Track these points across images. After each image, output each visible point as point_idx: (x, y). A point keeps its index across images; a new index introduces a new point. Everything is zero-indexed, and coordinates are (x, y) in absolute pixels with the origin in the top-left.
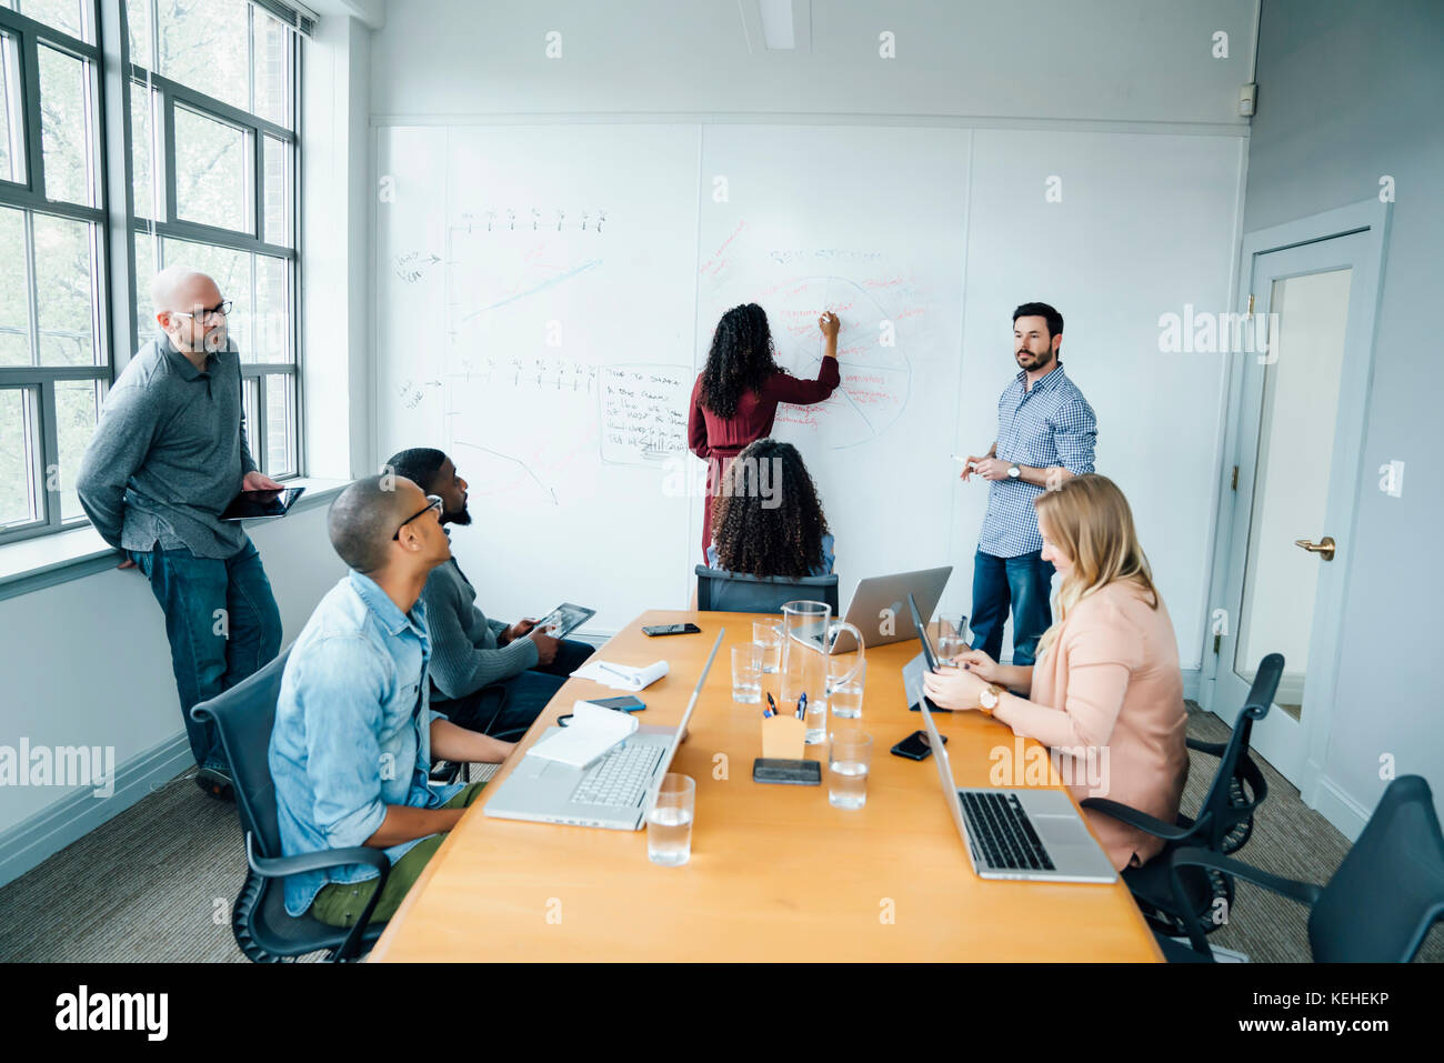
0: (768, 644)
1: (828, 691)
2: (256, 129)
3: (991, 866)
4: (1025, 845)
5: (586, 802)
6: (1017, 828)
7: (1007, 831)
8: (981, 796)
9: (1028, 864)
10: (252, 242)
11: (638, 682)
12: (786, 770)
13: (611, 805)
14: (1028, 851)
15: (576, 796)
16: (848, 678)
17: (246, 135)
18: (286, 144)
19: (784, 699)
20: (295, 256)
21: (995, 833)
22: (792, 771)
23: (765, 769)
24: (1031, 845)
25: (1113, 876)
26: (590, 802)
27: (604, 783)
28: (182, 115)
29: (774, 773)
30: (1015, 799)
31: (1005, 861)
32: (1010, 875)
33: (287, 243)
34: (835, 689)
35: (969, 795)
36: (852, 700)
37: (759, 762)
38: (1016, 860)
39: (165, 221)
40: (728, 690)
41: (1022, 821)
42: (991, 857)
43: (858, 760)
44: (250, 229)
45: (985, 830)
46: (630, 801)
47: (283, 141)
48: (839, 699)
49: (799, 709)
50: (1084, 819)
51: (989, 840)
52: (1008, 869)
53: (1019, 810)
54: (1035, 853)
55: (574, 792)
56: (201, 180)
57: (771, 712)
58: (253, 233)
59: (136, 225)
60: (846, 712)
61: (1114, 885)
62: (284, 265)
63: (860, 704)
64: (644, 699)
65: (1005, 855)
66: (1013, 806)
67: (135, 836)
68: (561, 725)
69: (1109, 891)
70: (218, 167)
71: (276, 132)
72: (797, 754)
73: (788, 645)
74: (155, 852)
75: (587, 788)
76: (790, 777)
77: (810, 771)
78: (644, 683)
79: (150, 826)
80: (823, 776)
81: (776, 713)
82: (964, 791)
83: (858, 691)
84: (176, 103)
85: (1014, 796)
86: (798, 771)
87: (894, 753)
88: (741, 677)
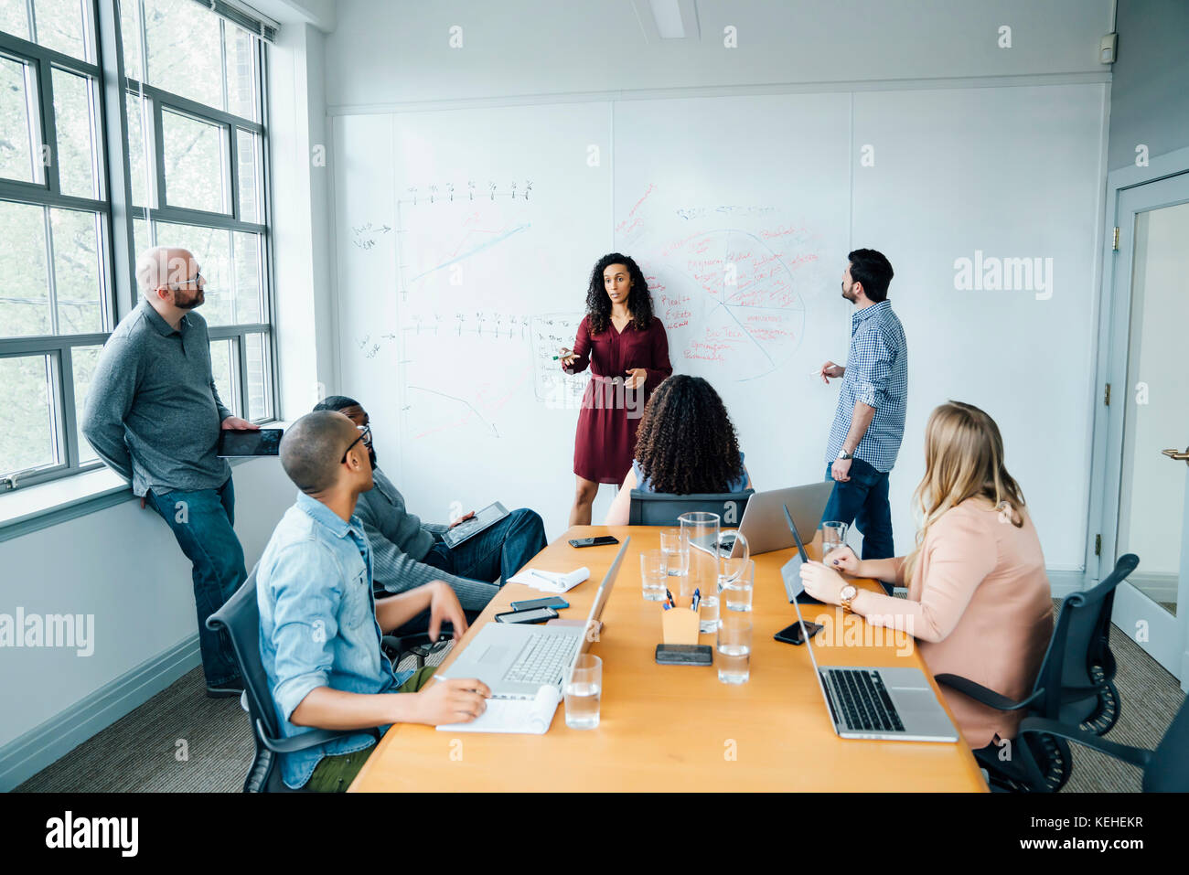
0: (674, 551)
1: (721, 587)
2: (230, 124)
3: (850, 727)
4: (881, 711)
5: (516, 681)
6: (876, 698)
7: (867, 700)
8: (847, 673)
9: (882, 726)
10: (230, 221)
11: (564, 586)
12: (682, 653)
13: (536, 682)
14: (883, 716)
15: (508, 677)
16: (738, 576)
17: (222, 130)
18: (256, 136)
19: (682, 594)
20: (267, 231)
21: (856, 702)
22: (687, 654)
23: (665, 652)
24: (886, 712)
25: (954, 736)
26: (519, 681)
27: (531, 665)
28: (169, 117)
29: (673, 655)
30: (877, 675)
31: (862, 724)
32: (866, 735)
33: (259, 221)
34: (726, 586)
35: (837, 672)
36: (744, 596)
37: (660, 647)
38: (872, 723)
39: (157, 208)
40: (639, 590)
41: (880, 692)
42: (851, 720)
43: (741, 644)
44: (227, 210)
45: (848, 700)
46: (552, 679)
47: (253, 133)
48: (732, 595)
49: (693, 602)
50: (936, 691)
51: (851, 707)
52: (864, 730)
53: (880, 684)
54: (889, 718)
55: (507, 673)
56: (181, 162)
57: (670, 605)
58: (231, 213)
59: (134, 212)
60: (738, 606)
61: (956, 743)
62: (258, 240)
63: (751, 601)
64: (567, 599)
65: (863, 720)
66: (875, 680)
67: (146, 729)
68: (497, 621)
69: (953, 749)
70: (195, 149)
71: (247, 125)
72: (693, 640)
73: (688, 551)
74: (163, 742)
75: (517, 670)
76: (686, 659)
77: (705, 654)
78: (568, 586)
79: (157, 721)
80: (715, 657)
81: (673, 606)
82: (834, 669)
83: (749, 588)
84: (163, 107)
85: (876, 672)
86: (693, 654)
87: (777, 639)
88: (650, 580)
